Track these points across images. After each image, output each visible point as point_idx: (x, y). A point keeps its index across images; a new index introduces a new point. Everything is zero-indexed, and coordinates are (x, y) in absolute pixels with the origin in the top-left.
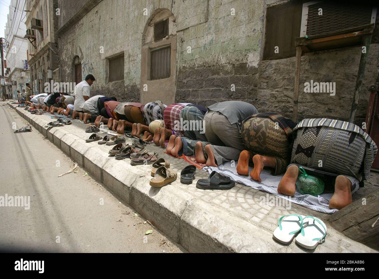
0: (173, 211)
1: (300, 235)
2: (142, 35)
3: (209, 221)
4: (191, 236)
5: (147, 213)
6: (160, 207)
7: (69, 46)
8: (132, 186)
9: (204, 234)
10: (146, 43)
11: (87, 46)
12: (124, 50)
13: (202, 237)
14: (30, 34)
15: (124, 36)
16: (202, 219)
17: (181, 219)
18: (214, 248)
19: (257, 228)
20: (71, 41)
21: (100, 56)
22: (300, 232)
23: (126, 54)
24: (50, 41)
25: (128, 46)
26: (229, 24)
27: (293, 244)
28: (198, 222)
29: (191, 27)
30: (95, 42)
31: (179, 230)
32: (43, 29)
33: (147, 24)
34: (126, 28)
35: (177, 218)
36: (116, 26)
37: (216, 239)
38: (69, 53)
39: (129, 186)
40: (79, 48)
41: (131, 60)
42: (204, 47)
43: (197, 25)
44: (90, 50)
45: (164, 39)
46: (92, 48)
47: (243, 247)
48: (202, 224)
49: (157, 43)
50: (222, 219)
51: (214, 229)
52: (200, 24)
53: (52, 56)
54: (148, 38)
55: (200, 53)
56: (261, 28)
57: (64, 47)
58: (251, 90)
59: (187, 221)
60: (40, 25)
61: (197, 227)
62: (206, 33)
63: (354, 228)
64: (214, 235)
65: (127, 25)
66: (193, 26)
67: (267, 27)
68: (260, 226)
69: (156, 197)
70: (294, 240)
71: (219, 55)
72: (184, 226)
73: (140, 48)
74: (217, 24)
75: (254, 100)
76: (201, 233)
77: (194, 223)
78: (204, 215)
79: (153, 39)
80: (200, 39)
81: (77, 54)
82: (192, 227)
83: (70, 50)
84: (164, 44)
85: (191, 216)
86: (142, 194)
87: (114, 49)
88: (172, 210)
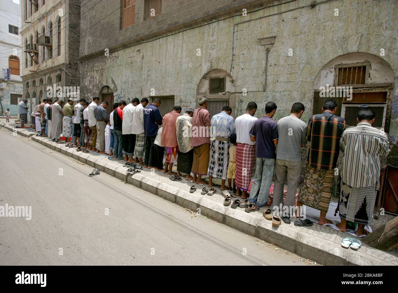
0: (292, 238)
1: (351, 245)
2: (197, 86)
3: (312, 241)
4: (303, 249)
5: (272, 240)
6: (282, 236)
7: (95, 74)
8: (257, 226)
9: (311, 247)
10: (199, 92)
11: (123, 80)
12: (175, 94)
13: (310, 248)
14: (32, 49)
15: (174, 82)
16: (308, 240)
17: (297, 241)
18: (317, 252)
19: (334, 243)
20: (99, 69)
21: (141, 93)
22: (351, 244)
23: (177, 99)
24: (64, 62)
25: (180, 92)
26: (284, 98)
27: (349, 248)
28: (307, 242)
29: (250, 92)
30: (136, 79)
31: (296, 246)
32: (52, 46)
33: (202, 77)
34: (177, 75)
35: (294, 241)
36: (164, 70)
37: (318, 248)
38: (95, 81)
39: (255, 225)
40: (111, 80)
41: (183, 105)
42: (262, 110)
43: (256, 92)
44: (127, 85)
45: (220, 93)
46: (130, 83)
47: (330, 250)
48: (309, 242)
49: (212, 95)
50: (318, 240)
51: (315, 244)
52: (259, 92)
53: (66, 78)
54: (202, 88)
55: (258, 114)
56: (310, 107)
57: (87, 74)
58: (302, 150)
59: (301, 241)
60: (49, 42)
61: (307, 244)
62: (264, 100)
63: (372, 242)
64: (316, 247)
65: (178, 73)
66: (252, 92)
67: (314, 105)
68: (335, 242)
69: (278, 231)
70: (350, 247)
71: (275, 119)
72: (299, 244)
73: (194, 97)
74: (274, 96)
75: (305, 157)
76: (309, 246)
77: (305, 242)
78: (308, 239)
79: (208, 91)
80: (259, 103)
81: (107, 85)
82: (304, 244)
83: (98, 78)
84: (220, 98)
85: (302, 239)
86: (267, 230)
87: (162, 91)
88: (290, 237)
